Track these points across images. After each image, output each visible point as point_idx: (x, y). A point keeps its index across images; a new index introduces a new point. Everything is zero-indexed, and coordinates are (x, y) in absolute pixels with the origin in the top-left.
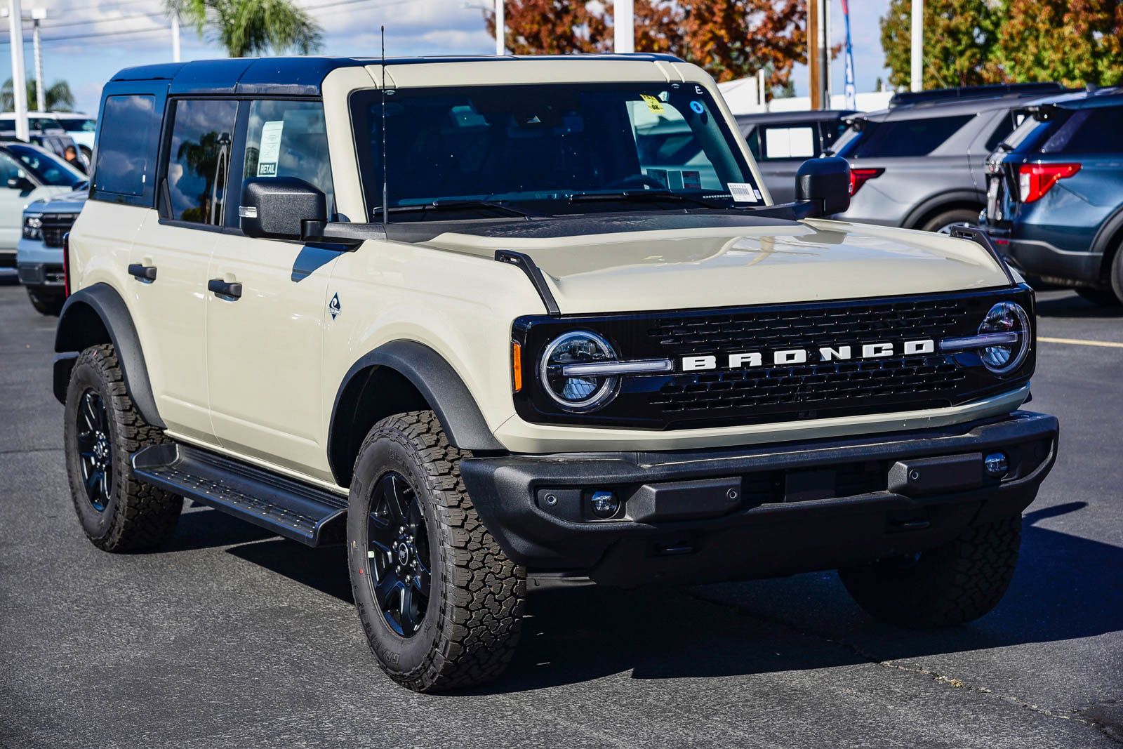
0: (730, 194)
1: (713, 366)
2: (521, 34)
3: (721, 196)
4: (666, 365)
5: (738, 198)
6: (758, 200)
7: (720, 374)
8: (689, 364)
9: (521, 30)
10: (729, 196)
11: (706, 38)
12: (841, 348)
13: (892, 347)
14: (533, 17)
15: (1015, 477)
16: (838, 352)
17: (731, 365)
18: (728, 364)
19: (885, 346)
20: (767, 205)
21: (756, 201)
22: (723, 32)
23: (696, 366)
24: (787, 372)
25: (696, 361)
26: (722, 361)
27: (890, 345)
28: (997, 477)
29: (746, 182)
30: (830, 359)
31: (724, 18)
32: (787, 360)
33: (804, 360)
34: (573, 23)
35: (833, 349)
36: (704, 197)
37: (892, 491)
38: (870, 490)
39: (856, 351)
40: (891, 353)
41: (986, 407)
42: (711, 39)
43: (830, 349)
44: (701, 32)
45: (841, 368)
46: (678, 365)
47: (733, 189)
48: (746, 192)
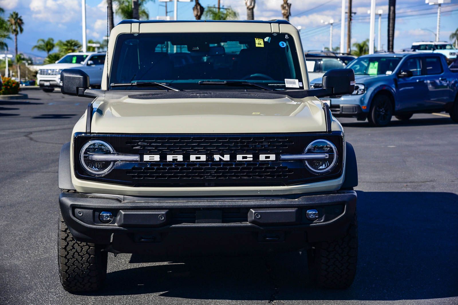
0: (285, 83)
1: (159, 160)
3: (279, 85)
4: (136, 158)
5: (287, 85)
6: (300, 87)
7: (162, 164)
8: (147, 158)
10: (283, 85)
12: (225, 155)
13: (252, 157)
15: (322, 221)
16: (224, 157)
17: (168, 160)
18: (166, 159)
19: (248, 156)
20: (305, 89)
21: (299, 87)
23: (150, 159)
24: (196, 165)
25: (150, 157)
26: (163, 158)
27: (251, 156)
28: (312, 221)
29: (296, 79)
30: (219, 160)
32: (196, 159)
33: (205, 160)
35: (221, 155)
36: (269, 85)
37: (251, 222)
38: (241, 221)
39: (233, 158)
40: (251, 159)
41: (309, 187)
43: (219, 155)
45: (224, 165)
46: (142, 158)
47: (287, 82)
48: (294, 83)
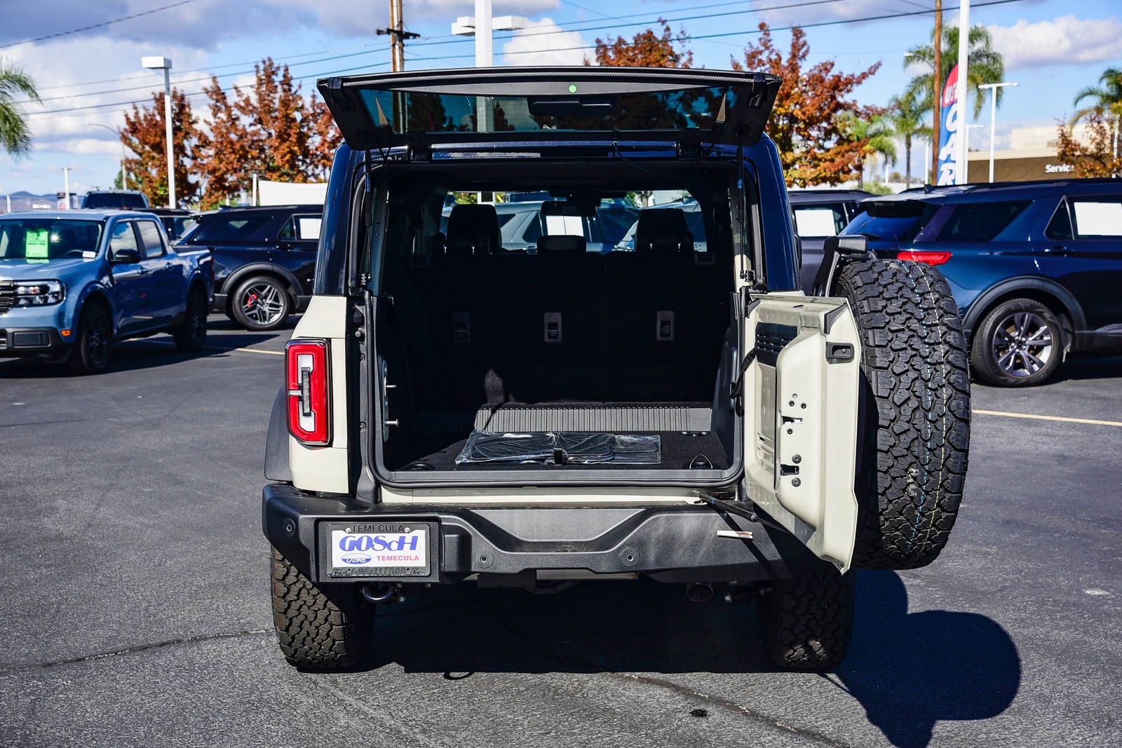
2: (147, 144)
9: (147, 140)
11: (285, 152)
14: (156, 132)
22: (296, 148)
31: (297, 138)
34: (185, 137)
42: (288, 152)
44: (282, 147)
